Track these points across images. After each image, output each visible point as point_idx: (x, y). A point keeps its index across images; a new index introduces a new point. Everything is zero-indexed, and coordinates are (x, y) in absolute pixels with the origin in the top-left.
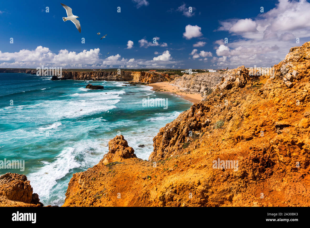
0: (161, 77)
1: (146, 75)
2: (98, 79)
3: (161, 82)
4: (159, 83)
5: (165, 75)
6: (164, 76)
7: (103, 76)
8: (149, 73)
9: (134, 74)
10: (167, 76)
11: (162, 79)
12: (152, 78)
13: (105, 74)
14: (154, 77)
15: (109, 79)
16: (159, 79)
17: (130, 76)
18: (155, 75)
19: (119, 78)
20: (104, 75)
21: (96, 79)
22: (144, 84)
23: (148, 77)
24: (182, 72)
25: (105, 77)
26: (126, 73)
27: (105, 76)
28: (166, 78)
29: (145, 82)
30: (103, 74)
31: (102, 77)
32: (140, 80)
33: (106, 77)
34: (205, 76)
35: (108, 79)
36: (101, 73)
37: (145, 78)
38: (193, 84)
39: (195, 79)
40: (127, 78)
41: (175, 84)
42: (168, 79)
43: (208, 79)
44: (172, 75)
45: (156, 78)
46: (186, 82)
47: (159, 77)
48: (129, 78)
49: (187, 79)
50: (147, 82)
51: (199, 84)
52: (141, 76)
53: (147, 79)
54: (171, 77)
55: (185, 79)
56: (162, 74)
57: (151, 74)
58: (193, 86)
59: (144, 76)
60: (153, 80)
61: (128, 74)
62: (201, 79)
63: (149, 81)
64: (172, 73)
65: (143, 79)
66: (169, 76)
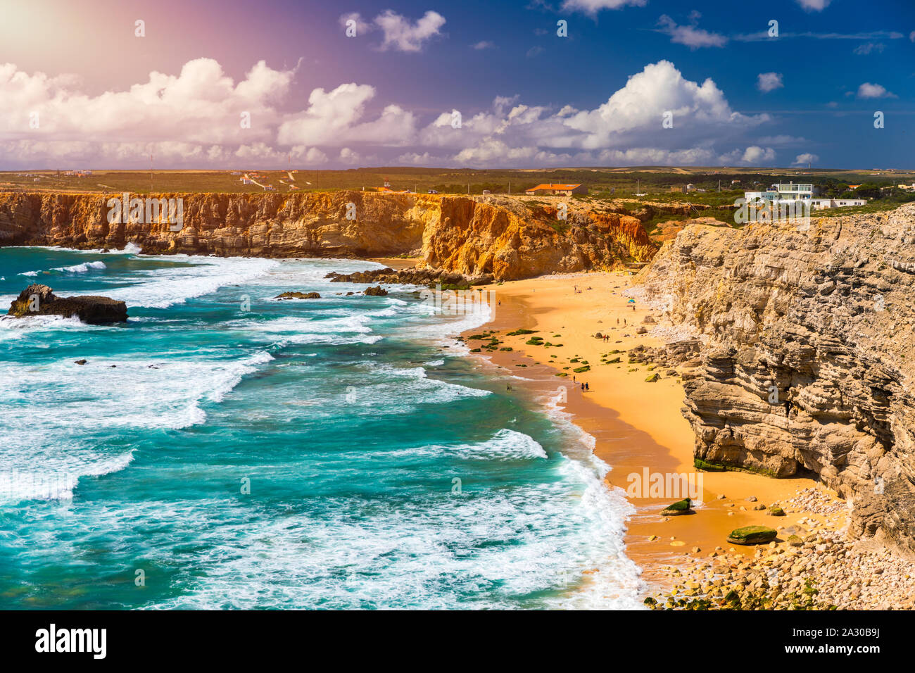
0: (584, 237)
1: (475, 219)
2: (189, 241)
3: (577, 269)
4: (563, 276)
5: (616, 223)
6: (607, 231)
7: (221, 222)
8: (495, 211)
9: (425, 207)
10: (627, 230)
11: (588, 248)
12: (517, 243)
13: (235, 208)
14: (533, 236)
15: (258, 245)
16: (566, 249)
17: (401, 226)
18: (537, 224)
19: (327, 235)
20: (228, 219)
21: (178, 242)
22: (454, 283)
23: (486, 235)
25: (234, 233)
26: (371, 201)
27: (235, 223)
28: (622, 239)
29: (471, 269)
30: (222, 212)
31: (219, 233)
32: (433, 258)
33: (245, 227)
34: (792, 248)
35: (252, 246)
36: (213, 207)
37: (471, 245)
38: (725, 303)
39: (737, 263)
40: (378, 236)
41: (650, 290)
42: (633, 252)
43: (810, 270)
44: (669, 223)
45: (546, 243)
46: (696, 284)
47: (570, 237)
48: (389, 238)
49: (702, 258)
50: (478, 272)
51: (753, 306)
52: (447, 227)
53: (485, 248)
54: (660, 233)
55: (688, 261)
56: (593, 216)
57: (515, 213)
58: (721, 321)
59: (464, 228)
60: (526, 253)
61: (386, 210)
62: (769, 270)
63: (494, 264)
64: (670, 209)
65: (457, 247)
66: (640, 228)
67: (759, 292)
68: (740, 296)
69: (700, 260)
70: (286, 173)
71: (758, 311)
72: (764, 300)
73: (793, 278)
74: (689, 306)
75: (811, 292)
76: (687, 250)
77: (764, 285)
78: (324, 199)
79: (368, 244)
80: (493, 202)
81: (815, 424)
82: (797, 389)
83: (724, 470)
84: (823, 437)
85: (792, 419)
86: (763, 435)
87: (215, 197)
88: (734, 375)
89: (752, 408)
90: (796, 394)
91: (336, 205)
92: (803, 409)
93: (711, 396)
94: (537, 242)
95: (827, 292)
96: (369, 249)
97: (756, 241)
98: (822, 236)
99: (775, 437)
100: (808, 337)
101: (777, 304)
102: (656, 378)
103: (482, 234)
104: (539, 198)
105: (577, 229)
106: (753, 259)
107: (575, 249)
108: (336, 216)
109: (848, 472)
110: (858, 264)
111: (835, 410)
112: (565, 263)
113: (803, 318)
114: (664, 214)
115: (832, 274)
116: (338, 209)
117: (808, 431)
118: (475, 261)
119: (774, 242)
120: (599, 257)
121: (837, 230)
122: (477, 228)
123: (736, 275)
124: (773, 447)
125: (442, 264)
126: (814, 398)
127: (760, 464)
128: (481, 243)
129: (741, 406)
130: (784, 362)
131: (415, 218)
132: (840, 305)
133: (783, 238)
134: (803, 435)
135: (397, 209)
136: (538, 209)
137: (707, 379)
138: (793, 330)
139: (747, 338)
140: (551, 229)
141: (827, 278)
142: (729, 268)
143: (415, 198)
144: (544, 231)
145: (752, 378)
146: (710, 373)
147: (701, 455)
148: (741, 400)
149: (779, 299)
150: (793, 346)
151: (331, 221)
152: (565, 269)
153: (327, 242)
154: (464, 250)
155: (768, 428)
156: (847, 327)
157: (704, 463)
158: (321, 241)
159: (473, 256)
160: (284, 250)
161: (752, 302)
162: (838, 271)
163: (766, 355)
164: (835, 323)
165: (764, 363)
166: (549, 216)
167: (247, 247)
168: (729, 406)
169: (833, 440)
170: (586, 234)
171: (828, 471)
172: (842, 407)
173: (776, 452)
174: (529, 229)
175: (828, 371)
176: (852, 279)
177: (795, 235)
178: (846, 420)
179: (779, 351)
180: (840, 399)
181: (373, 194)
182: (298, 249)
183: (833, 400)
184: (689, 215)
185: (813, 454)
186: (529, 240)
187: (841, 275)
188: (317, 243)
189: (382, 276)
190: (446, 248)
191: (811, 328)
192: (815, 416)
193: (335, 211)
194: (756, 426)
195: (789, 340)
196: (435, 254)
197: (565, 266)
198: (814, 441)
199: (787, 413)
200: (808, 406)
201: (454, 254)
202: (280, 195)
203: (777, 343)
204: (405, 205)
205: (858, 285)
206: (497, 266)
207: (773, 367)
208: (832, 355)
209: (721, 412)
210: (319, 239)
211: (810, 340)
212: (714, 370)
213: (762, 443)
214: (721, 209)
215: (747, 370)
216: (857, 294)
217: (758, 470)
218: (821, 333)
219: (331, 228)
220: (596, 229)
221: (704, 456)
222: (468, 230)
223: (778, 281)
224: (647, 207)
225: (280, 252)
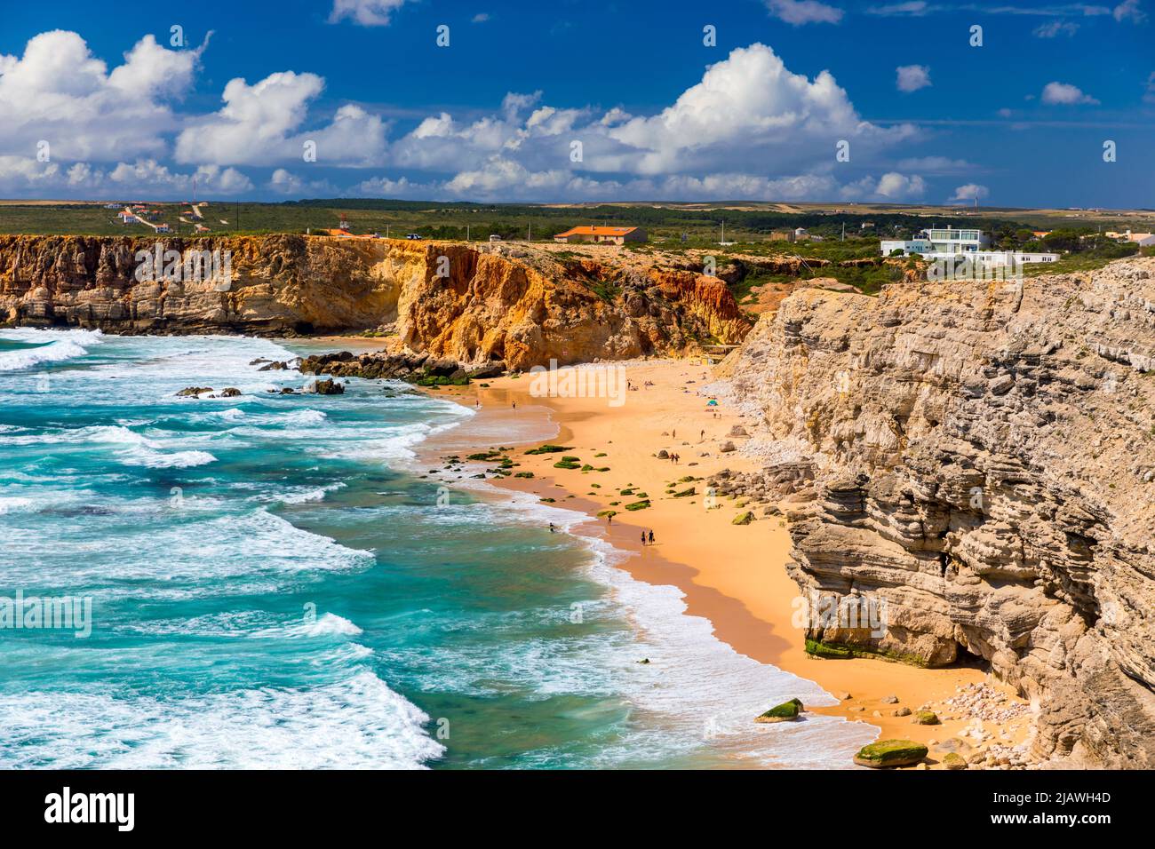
0: (642, 307)
1: (477, 278)
2: (39, 309)
3: (631, 354)
5: (690, 286)
6: (676, 297)
7: (89, 279)
8: (508, 266)
9: (402, 260)
10: (706, 296)
11: (647, 323)
12: (541, 314)
13: (111, 260)
14: (566, 305)
15: (145, 315)
16: (615, 324)
17: (364, 289)
18: (571, 286)
19: (251, 301)
20: (99, 275)
21: (22, 310)
22: (446, 375)
23: (495, 303)
24: (888, 246)
25: (109, 297)
26: (319, 250)
27: (110, 281)
28: (698, 309)
29: (472, 354)
30: (91, 264)
31: (86, 297)
32: (414, 336)
33: (125, 288)
34: (950, 325)
35: (136, 318)
36: (77, 257)
37: (471, 317)
38: (852, 406)
39: (869, 347)
40: (330, 302)
41: (740, 387)
42: (714, 329)
43: (977, 357)
44: (769, 286)
45: (584, 316)
46: (808, 378)
47: (620, 306)
48: (347, 305)
49: (817, 339)
50: (481, 359)
51: (892, 411)
52: (435, 290)
53: (492, 322)
54: (755, 301)
55: (797, 343)
56: (655, 275)
57: (538, 269)
58: (845, 433)
59: (460, 292)
60: (554, 330)
61: (341, 264)
62: (916, 357)
63: (507, 346)
64: (770, 266)
65: (450, 320)
66: (726, 294)
67: (902, 390)
68: (873, 396)
69: (815, 342)
70: (189, 207)
71: (900, 419)
72: (909, 402)
73: (952, 370)
74: (798, 410)
75: (977, 391)
76: (795, 327)
77: (909, 380)
78: (247, 246)
79: (315, 314)
80: (505, 253)
81: (985, 587)
82: (958, 535)
83: (850, 656)
84: (995, 607)
85: (950, 579)
86: (908, 604)
87: (80, 241)
88: (864, 514)
89: (892, 563)
90: (956, 542)
91: (266, 255)
92: (966, 565)
93: (830, 545)
94: (572, 313)
95: (1002, 391)
96: (317, 323)
97: (897, 314)
98: (995, 307)
99: (925, 606)
100: (974, 457)
101: (928, 407)
102: (749, 518)
103: (488, 301)
104: (574, 248)
105: (632, 294)
106: (893, 340)
107: (628, 325)
108: (267, 271)
109: (1033, 659)
110: (1046, 349)
111: (1013, 567)
112: (613, 344)
113: (966, 429)
114: (761, 273)
115: (1009, 364)
116: (268, 262)
117: (974, 598)
118: (477, 342)
119: (923, 316)
120: (665, 336)
121: (1017, 299)
122: (481, 292)
123: (867, 364)
124: (923, 621)
125: (427, 345)
126: (982, 548)
127: (902, 646)
128: (485, 315)
129: (874, 560)
130: (938, 495)
131: (386, 276)
132: (1021, 409)
133: (938, 310)
134: (966, 603)
135: (359, 262)
136: (573, 263)
137: (825, 521)
138: (951, 448)
139: (885, 459)
140: (592, 294)
141: (1002, 370)
142: (856, 355)
143: (387, 246)
144: (582, 297)
145: (891, 519)
146: (829, 511)
147: (815, 634)
148: (874, 551)
149: (931, 400)
150: (951, 471)
151: (258, 280)
152: (613, 355)
153: (252, 312)
154: (461, 324)
155: (915, 593)
156: (1030, 443)
157: (820, 647)
158: (243, 310)
159: (475, 333)
160: (187, 323)
161: (892, 404)
162: (1017, 359)
163: (912, 485)
164: (1013, 437)
165: (909, 496)
166: (589, 275)
167: (128, 318)
168: (857, 561)
169: (1011, 610)
170: (645, 302)
171: (1002, 657)
172: (1023, 562)
173: (926, 630)
174: (559, 293)
175: (1003, 509)
176: (1038, 372)
177: (955, 306)
178: (1029, 582)
179: (932, 478)
180: (1021, 550)
181: (323, 239)
182: (208, 321)
183: (1010, 551)
184: (798, 274)
185: (982, 632)
186: (558, 310)
187: (1022, 365)
188: (237, 313)
189: (335, 364)
190: (433, 322)
191: (978, 444)
192: (984, 576)
193: (264, 265)
194: (897, 590)
195: (946, 461)
196: (416, 331)
197: (614, 350)
198: (983, 613)
199: (943, 571)
200: (974, 561)
201: (445, 332)
202: (180, 240)
203: (928, 465)
204: (373, 257)
205: (1047, 380)
206: (510, 349)
207: (923, 502)
208: (1009, 484)
209: (845, 570)
210: (239, 307)
211: (977, 462)
212: (835, 506)
213: (906, 615)
214: (847, 266)
215: (884, 507)
216: (1046, 393)
217: (900, 656)
218: (992, 452)
219: (259, 290)
220: (659, 294)
221: (821, 635)
222: (468, 294)
223: (930, 375)
224: (736, 262)
225: (179, 326)
